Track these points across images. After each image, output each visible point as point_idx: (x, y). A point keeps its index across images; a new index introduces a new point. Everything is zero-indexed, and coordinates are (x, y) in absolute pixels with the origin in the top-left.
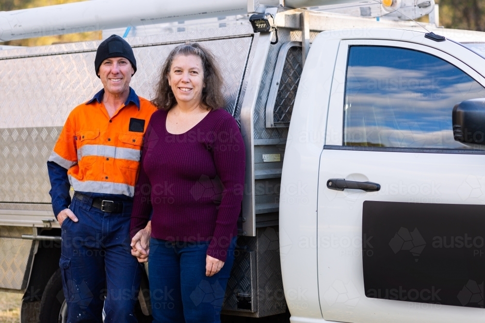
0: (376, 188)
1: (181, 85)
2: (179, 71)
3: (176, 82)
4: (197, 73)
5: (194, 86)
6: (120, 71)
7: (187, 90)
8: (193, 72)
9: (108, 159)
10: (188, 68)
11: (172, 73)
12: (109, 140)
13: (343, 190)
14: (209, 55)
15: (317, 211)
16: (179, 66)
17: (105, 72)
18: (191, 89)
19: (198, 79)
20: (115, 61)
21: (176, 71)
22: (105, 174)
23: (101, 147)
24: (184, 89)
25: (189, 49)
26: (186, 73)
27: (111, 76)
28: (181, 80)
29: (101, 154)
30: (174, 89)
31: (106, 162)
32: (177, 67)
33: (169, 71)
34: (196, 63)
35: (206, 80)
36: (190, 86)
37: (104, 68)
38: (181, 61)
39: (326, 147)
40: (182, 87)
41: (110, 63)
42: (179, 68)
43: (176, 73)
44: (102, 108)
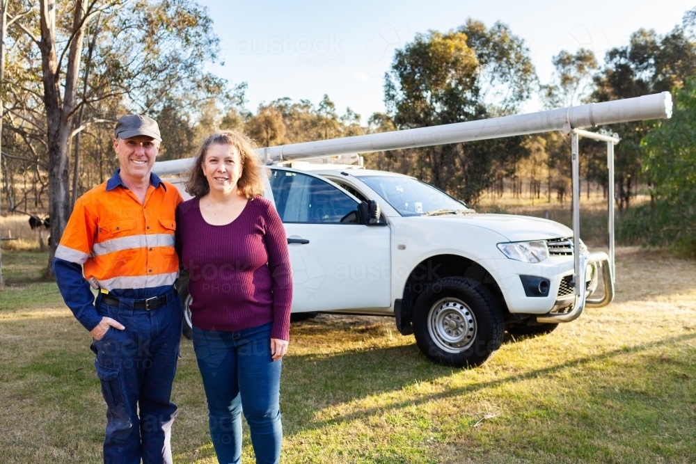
1: (217, 175)
2: (215, 160)
3: (212, 172)
4: (233, 162)
5: (230, 176)
6: (146, 154)
7: (223, 180)
8: (229, 161)
9: (151, 249)
10: (224, 157)
11: (207, 162)
12: (148, 228)
16: (214, 155)
17: (127, 152)
18: (227, 179)
19: (235, 169)
21: (211, 161)
22: (149, 266)
24: (220, 179)
25: (224, 138)
26: (222, 162)
27: (133, 157)
28: (217, 170)
30: (209, 179)
31: (149, 253)
32: (212, 157)
33: (204, 161)
37: (126, 147)
38: (216, 150)
40: (218, 178)
42: (214, 157)
44: (131, 194)
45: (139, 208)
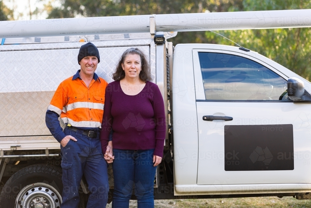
0: (231, 119)
1: (131, 70)
2: (129, 63)
3: (128, 68)
4: (138, 63)
5: (137, 70)
6: (93, 63)
7: (134, 72)
8: (136, 63)
9: (90, 109)
10: (134, 61)
11: (125, 63)
12: (89, 99)
13: (212, 121)
14: (143, 54)
15: (198, 132)
17: (84, 63)
18: (136, 72)
19: (139, 66)
20: (91, 58)
21: (128, 63)
22: (91, 117)
23: (86, 103)
24: (132, 72)
25: (135, 52)
26: (133, 63)
27: (87, 65)
28: (131, 67)
29: (87, 107)
31: (90, 111)
32: (128, 61)
34: (138, 58)
35: (143, 67)
36: (135, 70)
37: (84, 61)
38: (130, 57)
39: (197, 101)
40: (132, 71)
41: (88, 58)
43: (128, 64)
44: (83, 82)
45: (85, 90)
